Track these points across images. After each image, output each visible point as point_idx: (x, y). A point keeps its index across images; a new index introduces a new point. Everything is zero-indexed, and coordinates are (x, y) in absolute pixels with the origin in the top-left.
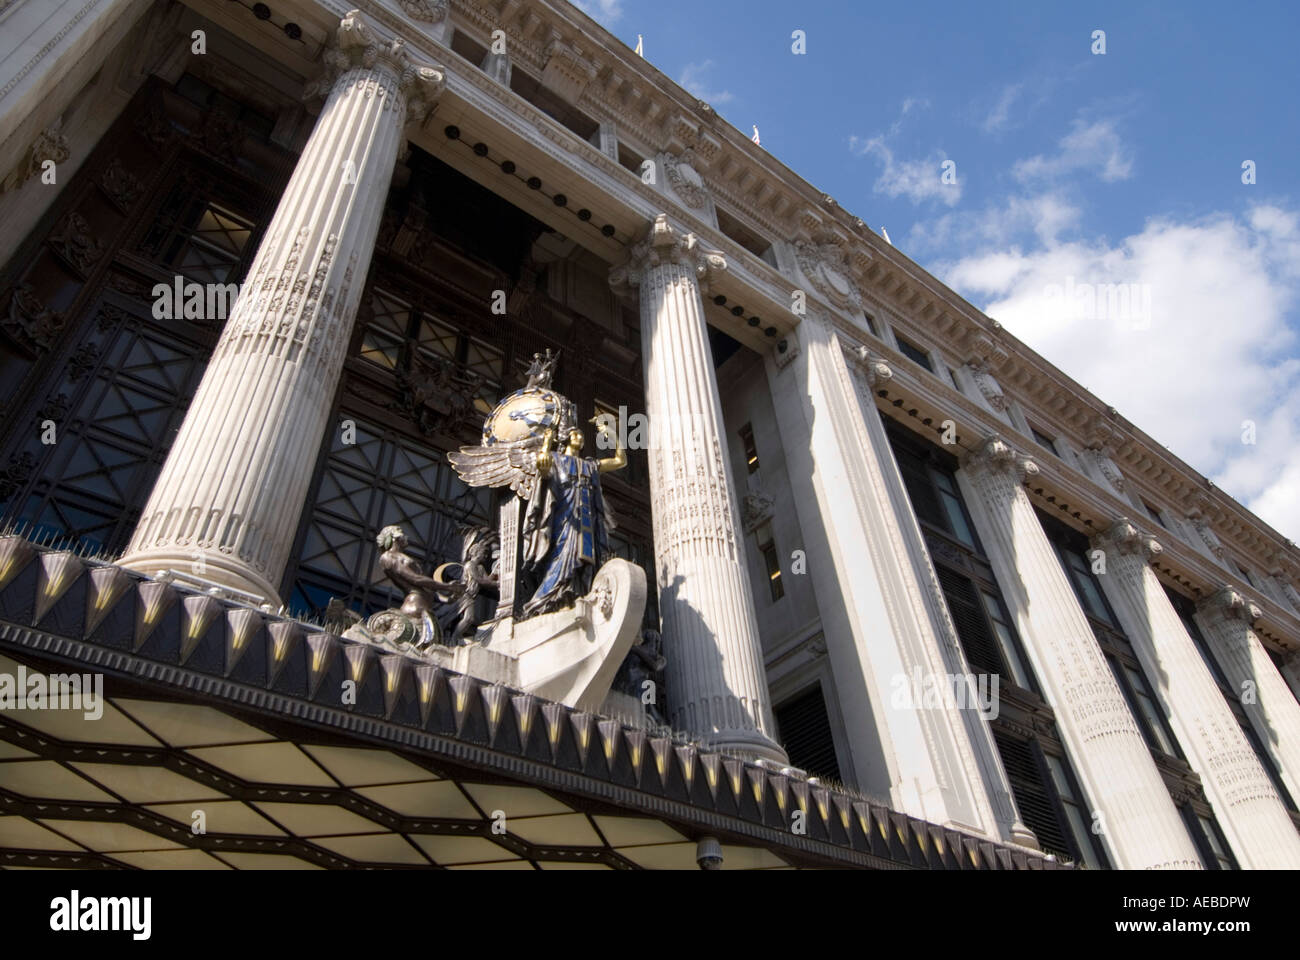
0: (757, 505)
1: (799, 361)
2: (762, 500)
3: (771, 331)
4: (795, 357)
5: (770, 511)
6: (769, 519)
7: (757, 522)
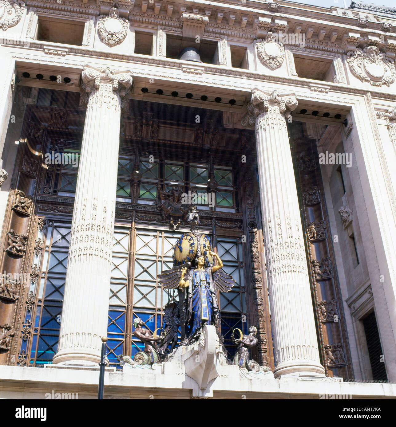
0: (345, 215)
1: (353, 131)
2: (347, 212)
3: (338, 116)
4: (351, 129)
5: (350, 219)
6: (351, 222)
7: (347, 223)
